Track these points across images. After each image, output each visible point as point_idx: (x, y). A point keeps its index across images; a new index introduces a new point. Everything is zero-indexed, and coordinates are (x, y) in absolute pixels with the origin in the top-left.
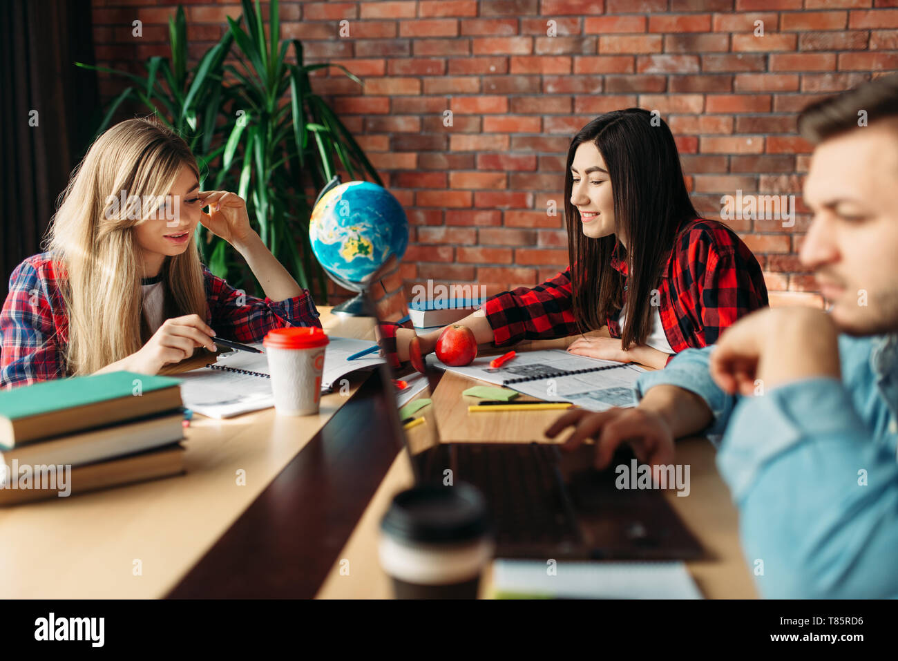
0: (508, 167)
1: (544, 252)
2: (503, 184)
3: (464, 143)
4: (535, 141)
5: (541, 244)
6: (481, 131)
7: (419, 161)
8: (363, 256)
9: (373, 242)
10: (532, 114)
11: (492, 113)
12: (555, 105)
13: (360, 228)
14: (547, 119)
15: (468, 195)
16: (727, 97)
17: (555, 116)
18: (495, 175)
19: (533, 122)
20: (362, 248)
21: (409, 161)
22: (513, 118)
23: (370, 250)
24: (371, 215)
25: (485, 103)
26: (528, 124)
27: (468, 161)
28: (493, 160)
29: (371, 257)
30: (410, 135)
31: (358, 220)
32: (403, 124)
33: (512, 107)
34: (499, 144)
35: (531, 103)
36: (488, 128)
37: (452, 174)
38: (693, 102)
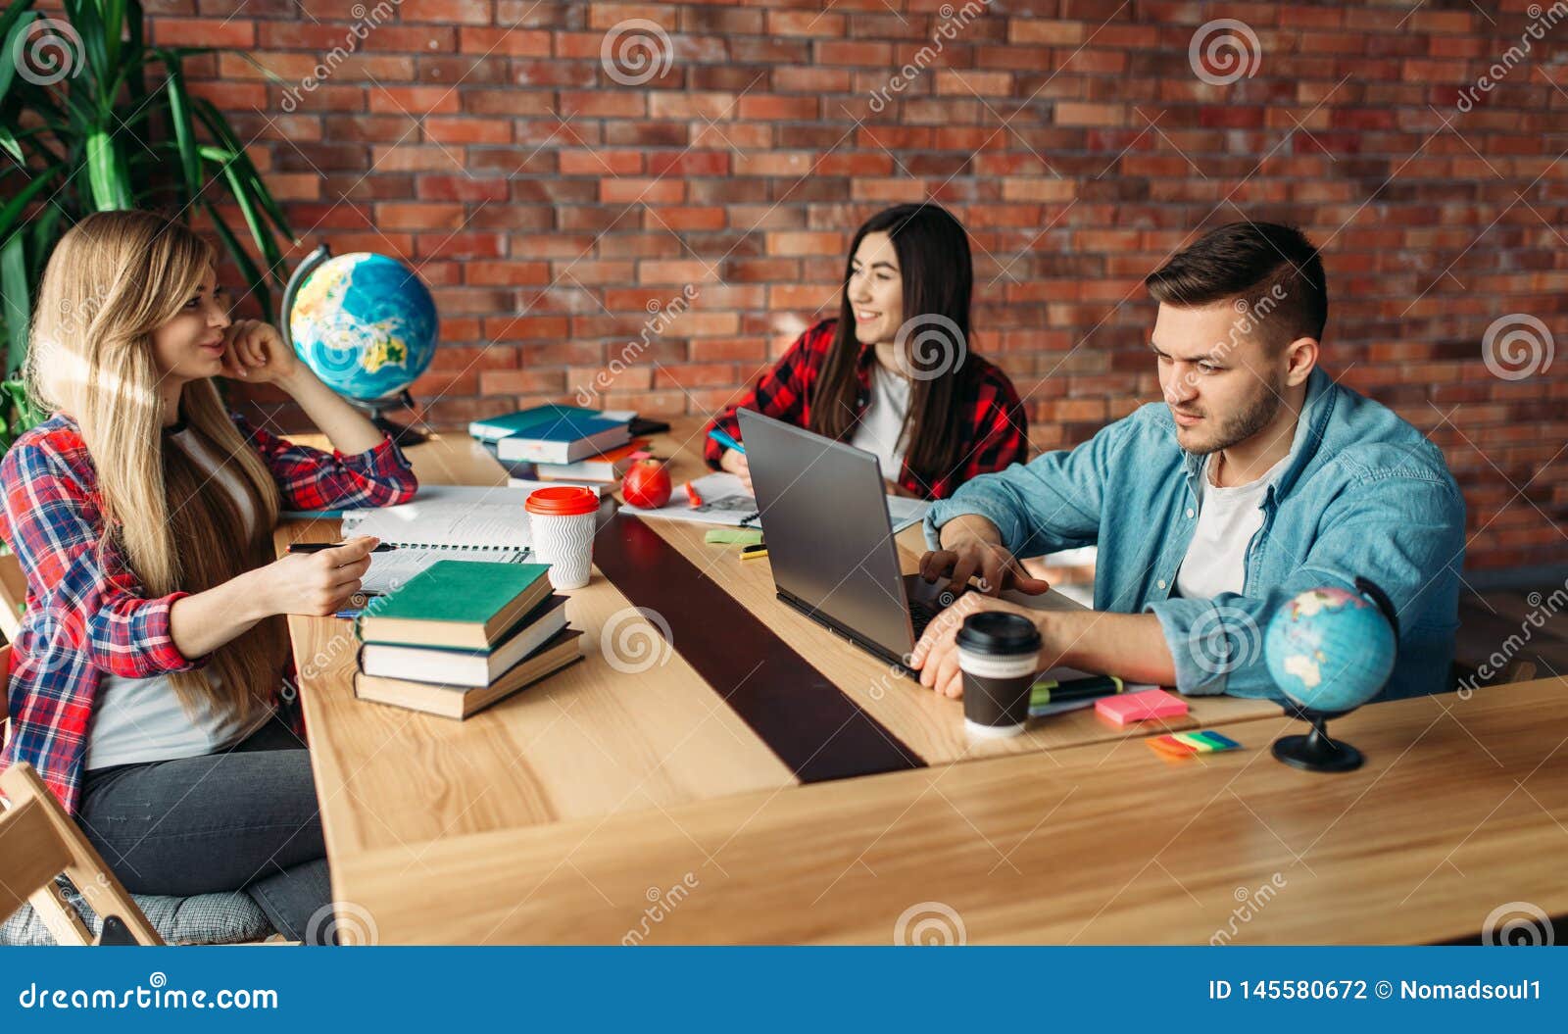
0: (467, 196)
1: (527, 322)
2: (460, 224)
3: (394, 159)
4: (503, 157)
5: (522, 310)
6: (420, 139)
7: (324, 186)
8: (392, 364)
9: (408, 344)
10: (497, 116)
11: (437, 114)
12: (531, 104)
13: (389, 326)
14: (521, 124)
15: (408, 240)
16: (764, 98)
17: (533, 120)
18: (447, 208)
19: (500, 127)
20: (393, 353)
21: (307, 186)
22: (471, 122)
23: (403, 355)
24: (402, 306)
25: (426, 97)
26: (493, 132)
27: (402, 187)
28: (442, 186)
29: (403, 364)
30: (305, 146)
31: (385, 314)
32: (293, 128)
33: (468, 103)
34: (452, 161)
35: (496, 99)
36: (430, 136)
37: (380, 209)
38: (722, 104)
